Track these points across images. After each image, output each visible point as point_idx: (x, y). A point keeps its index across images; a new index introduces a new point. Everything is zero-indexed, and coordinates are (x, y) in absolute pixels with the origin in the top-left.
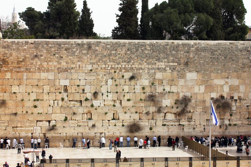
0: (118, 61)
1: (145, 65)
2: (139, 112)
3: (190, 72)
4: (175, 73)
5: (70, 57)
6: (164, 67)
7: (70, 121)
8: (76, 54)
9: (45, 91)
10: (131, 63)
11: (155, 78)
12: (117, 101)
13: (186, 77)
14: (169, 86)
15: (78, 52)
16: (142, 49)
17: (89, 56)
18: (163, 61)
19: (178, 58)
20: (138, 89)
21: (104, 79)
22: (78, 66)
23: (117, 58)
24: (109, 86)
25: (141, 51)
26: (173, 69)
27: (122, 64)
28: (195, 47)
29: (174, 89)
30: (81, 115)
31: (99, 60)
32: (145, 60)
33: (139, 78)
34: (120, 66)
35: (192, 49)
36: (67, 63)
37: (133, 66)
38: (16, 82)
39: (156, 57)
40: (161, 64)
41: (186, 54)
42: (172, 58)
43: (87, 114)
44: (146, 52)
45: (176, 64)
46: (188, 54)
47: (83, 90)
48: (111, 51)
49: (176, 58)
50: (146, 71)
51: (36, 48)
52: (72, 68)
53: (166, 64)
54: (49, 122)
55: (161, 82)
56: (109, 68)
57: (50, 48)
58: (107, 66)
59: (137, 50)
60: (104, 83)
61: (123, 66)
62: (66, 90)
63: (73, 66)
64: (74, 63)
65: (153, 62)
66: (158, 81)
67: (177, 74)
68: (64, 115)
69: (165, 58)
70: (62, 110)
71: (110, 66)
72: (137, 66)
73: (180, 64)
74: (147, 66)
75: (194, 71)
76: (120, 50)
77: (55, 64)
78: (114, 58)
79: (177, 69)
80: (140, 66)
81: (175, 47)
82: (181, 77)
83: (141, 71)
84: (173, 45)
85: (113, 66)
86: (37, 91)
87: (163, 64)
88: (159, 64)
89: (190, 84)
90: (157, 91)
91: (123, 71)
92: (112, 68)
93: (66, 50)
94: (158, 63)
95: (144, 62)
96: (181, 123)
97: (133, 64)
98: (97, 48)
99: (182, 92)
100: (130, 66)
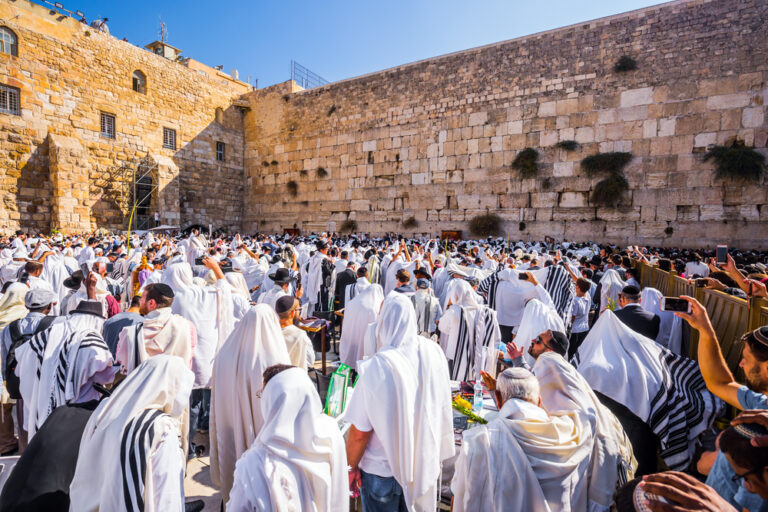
0: (459, 93)
1: (516, 91)
2: (498, 191)
3: (630, 88)
4: (589, 98)
5: (378, 101)
6: (560, 87)
7: (376, 212)
8: (388, 94)
9: (343, 164)
10: (486, 93)
11: (537, 117)
12: (456, 172)
13: (619, 101)
14: (572, 130)
15: (390, 89)
16: (511, 56)
17: (408, 93)
18: (559, 75)
19: (599, 60)
20: (498, 145)
21: (433, 132)
22: (390, 115)
23: (458, 86)
24: (441, 144)
25: (507, 62)
26: (583, 89)
27: (467, 96)
28: (650, 21)
29: (583, 137)
30: (392, 202)
31: (425, 98)
32: (516, 79)
33: (502, 120)
34: (463, 102)
35: (638, 29)
36: (374, 112)
37: (490, 98)
38: (308, 154)
39: (542, 69)
40: (554, 81)
41: (621, 45)
42: (582, 64)
43: (402, 199)
44: (519, 63)
45: (593, 75)
46: (628, 44)
47: (397, 157)
48: (446, 75)
49: (593, 62)
50: (518, 104)
51: (333, 96)
52: (382, 120)
53: (565, 80)
54: (348, 213)
55: (552, 121)
56: (443, 110)
57: (352, 91)
58: (439, 106)
59: (499, 62)
60: (431, 140)
61: (470, 101)
62: (371, 160)
63: (383, 116)
64: (384, 111)
65: (534, 80)
66: (543, 121)
67: (595, 100)
68: (368, 202)
69: (562, 67)
70: (365, 193)
71: (445, 105)
72: (497, 97)
73: (603, 75)
74: (521, 93)
75: (645, 85)
76: (465, 70)
77: (358, 116)
78: (452, 88)
79: (594, 87)
80: (505, 95)
81: (592, 35)
82: (603, 103)
83: (506, 105)
84: (585, 31)
85: (450, 104)
86: (333, 164)
87: (559, 80)
88: (549, 82)
89: (629, 118)
90: (541, 144)
91: (469, 110)
92: (448, 108)
93: (373, 90)
94: (545, 82)
95: (513, 84)
96: (599, 216)
97: (490, 94)
98: (422, 75)
99: (608, 140)
100: (483, 99)
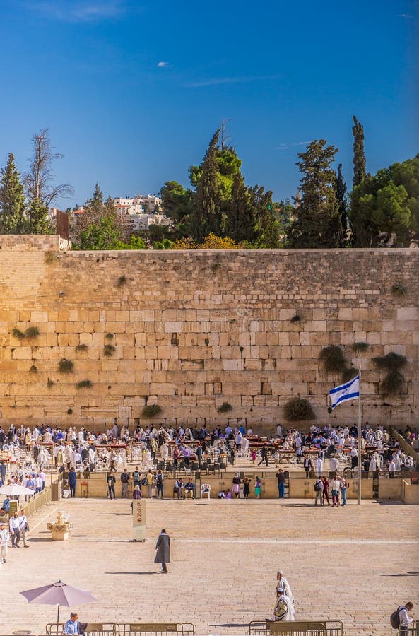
0: (269, 288)
1: (319, 295)
2: (308, 380)
3: (403, 306)
4: (376, 310)
5: (181, 282)
6: (354, 297)
7: (183, 397)
8: (194, 276)
9: (138, 343)
10: (294, 292)
11: (337, 320)
12: (268, 360)
13: (396, 316)
14: (364, 333)
15: (196, 272)
16: (314, 265)
17: (216, 279)
18: (354, 288)
19: (382, 281)
20: (306, 339)
21: (244, 321)
22: (196, 298)
23: (268, 282)
24: (253, 334)
25: (311, 268)
26: (372, 301)
27: (276, 292)
28: (413, 260)
29: (373, 339)
30: (203, 387)
31: (235, 287)
32: (319, 285)
33: (309, 318)
34: (273, 297)
35: (406, 264)
36: (177, 292)
37: (298, 297)
38: (88, 327)
39: (340, 280)
40: (350, 292)
41: (396, 273)
42: (369, 282)
43: (213, 384)
44: (322, 271)
45: (378, 292)
46: (400, 273)
47: (207, 341)
48: (256, 269)
49: (377, 282)
50: (322, 306)
51: (122, 266)
52: (187, 301)
53: (358, 292)
54: (146, 397)
55: (349, 323)
56: (254, 301)
57: (147, 265)
58: (249, 297)
59: (305, 268)
60: (243, 329)
61: (279, 297)
62: (175, 342)
63: (189, 297)
64: (189, 292)
65: (334, 288)
66: (343, 323)
67: (380, 312)
68: (173, 386)
69: (356, 282)
70: (169, 377)
71: (255, 297)
72: (304, 297)
73: (385, 293)
74: (324, 297)
75: (412, 305)
76: (274, 268)
77: (157, 294)
78: (262, 283)
79: (379, 301)
80: (310, 297)
81: (376, 260)
82: (386, 316)
83: (312, 306)
84: (372, 256)
85: (261, 297)
86: (125, 342)
87: (353, 292)
88: (345, 292)
89: (404, 328)
90: (342, 342)
91: (279, 305)
92: (258, 300)
93: (175, 268)
94: (343, 292)
95: (317, 289)
96: (386, 402)
97: (297, 293)
98: (231, 264)
99: (390, 344)
100: (291, 297)
